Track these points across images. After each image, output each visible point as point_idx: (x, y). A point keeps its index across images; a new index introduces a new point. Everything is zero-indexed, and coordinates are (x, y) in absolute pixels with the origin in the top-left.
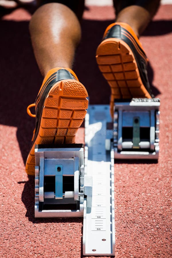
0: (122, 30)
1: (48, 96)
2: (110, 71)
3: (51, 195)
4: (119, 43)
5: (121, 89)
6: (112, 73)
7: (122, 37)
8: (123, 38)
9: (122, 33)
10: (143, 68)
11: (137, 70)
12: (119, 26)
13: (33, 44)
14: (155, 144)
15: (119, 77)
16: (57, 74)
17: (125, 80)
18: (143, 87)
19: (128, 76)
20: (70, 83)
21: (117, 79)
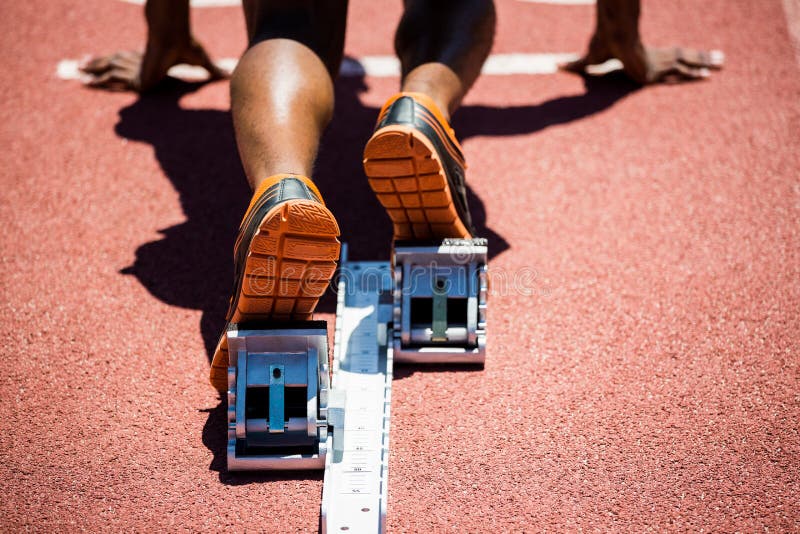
0: (417, 109)
1: (258, 231)
2: (391, 190)
3: (259, 425)
4: (411, 134)
5: (414, 228)
6: (395, 193)
7: (416, 121)
8: (419, 126)
9: (416, 115)
10: (459, 184)
11: (447, 189)
12: (409, 98)
13: (235, 122)
14: (478, 332)
15: (410, 201)
16: (279, 188)
17: (423, 209)
18: (459, 223)
19: (430, 200)
20: (304, 207)
21: (406, 205)
